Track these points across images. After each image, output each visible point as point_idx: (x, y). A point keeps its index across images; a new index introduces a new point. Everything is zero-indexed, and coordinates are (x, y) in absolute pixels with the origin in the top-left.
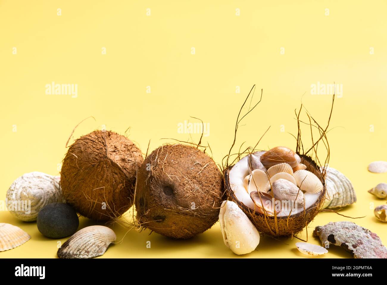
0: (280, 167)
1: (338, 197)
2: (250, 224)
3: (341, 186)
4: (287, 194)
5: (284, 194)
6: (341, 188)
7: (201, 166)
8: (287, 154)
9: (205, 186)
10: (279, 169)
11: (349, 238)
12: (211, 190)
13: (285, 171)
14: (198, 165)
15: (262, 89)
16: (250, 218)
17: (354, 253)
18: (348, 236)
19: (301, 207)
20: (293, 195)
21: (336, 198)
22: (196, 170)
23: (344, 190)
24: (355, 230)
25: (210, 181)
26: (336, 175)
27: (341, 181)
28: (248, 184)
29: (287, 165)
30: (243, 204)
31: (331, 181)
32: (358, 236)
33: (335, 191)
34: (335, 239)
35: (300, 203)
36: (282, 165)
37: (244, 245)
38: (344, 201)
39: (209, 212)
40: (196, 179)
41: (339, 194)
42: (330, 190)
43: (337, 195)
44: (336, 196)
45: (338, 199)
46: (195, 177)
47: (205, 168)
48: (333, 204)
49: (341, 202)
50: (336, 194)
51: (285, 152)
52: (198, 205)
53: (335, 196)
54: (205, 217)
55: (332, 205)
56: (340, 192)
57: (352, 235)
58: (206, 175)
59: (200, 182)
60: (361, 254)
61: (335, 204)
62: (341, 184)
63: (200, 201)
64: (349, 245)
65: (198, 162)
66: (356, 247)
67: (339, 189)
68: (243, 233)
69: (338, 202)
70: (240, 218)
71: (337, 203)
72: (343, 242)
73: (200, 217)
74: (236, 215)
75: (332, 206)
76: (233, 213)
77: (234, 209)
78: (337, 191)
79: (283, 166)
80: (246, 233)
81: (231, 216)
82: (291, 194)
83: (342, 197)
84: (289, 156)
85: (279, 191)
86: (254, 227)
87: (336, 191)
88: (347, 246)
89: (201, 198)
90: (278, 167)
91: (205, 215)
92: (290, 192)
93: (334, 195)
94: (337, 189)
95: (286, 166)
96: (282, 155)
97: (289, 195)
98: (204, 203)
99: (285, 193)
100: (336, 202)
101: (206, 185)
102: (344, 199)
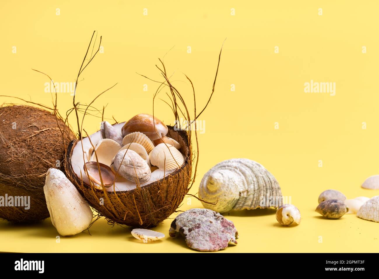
0: (132, 137)
1: (247, 196)
2: (76, 198)
3: (253, 182)
4: (126, 165)
5: (124, 166)
6: (253, 185)
7: (38, 129)
8: (145, 123)
9: (36, 152)
10: (132, 139)
11: (189, 221)
12: (44, 158)
13: (140, 142)
14: (34, 128)
15: (101, 37)
16: (80, 192)
17: (186, 238)
18: (189, 220)
19: (142, 182)
20: (132, 168)
21: (243, 197)
22: (28, 133)
23: (256, 188)
24: (203, 215)
25: (45, 148)
26: (251, 169)
27: (256, 176)
28: (92, 155)
29: (142, 135)
30: (77, 177)
31: (240, 175)
32: (199, 220)
33: (243, 187)
34: (176, 224)
35: (141, 177)
36: (135, 134)
37: (66, 222)
38: (254, 203)
39: (39, 185)
40: (25, 143)
41: (248, 191)
42: (233, 184)
43: (245, 193)
44: (244, 195)
45: (246, 198)
46: (25, 140)
47: (43, 131)
48: (239, 205)
49: (250, 203)
50: (243, 192)
51: (144, 120)
52: (24, 174)
53: (242, 195)
54: (33, 190)
55: (237, 206)
56: (249, 190)
57: (194, 218)
58: (41, 140)
59: (29, 147)
60: (192, 238)
61: (241, 205)
62: (255, 179)
63: (27, 168)
64: (185, 229)
65: (35, 124)
66: (192, 231)
67: (249, 186)
68: (64, 206)
69: (245, 202)
70: (62, 189)
71: (243, 204)
72: (182, 226)
73: (27, 189)
74: (57, 185)
75: (237, 208)
76: (55, 182)
77: (56, 177)
78: (247, 188)
79: (137, 135)
80: (68, 207)
81: (52, 186)
82: (130, 166)
83: (251, 196)
84: (148, 125)
85: (119, 161)
86: (83, 203)
87: (245, 188)
88: (183, 230)
89: (29, 166)
90: (131, 137)
91: (33, 188)
92: (130, 163)
93: (240, 193)
94: (246, 186)
95: (140, 136)
96: (140, 123)
97: (128, 167)
98: (32, 172)
99: (124, 164)
100: (243, 202)
101: (38, 151)
102: (255, 199)
